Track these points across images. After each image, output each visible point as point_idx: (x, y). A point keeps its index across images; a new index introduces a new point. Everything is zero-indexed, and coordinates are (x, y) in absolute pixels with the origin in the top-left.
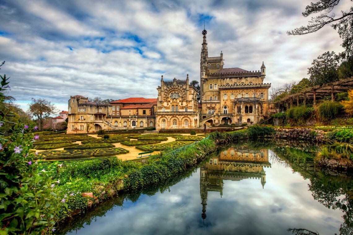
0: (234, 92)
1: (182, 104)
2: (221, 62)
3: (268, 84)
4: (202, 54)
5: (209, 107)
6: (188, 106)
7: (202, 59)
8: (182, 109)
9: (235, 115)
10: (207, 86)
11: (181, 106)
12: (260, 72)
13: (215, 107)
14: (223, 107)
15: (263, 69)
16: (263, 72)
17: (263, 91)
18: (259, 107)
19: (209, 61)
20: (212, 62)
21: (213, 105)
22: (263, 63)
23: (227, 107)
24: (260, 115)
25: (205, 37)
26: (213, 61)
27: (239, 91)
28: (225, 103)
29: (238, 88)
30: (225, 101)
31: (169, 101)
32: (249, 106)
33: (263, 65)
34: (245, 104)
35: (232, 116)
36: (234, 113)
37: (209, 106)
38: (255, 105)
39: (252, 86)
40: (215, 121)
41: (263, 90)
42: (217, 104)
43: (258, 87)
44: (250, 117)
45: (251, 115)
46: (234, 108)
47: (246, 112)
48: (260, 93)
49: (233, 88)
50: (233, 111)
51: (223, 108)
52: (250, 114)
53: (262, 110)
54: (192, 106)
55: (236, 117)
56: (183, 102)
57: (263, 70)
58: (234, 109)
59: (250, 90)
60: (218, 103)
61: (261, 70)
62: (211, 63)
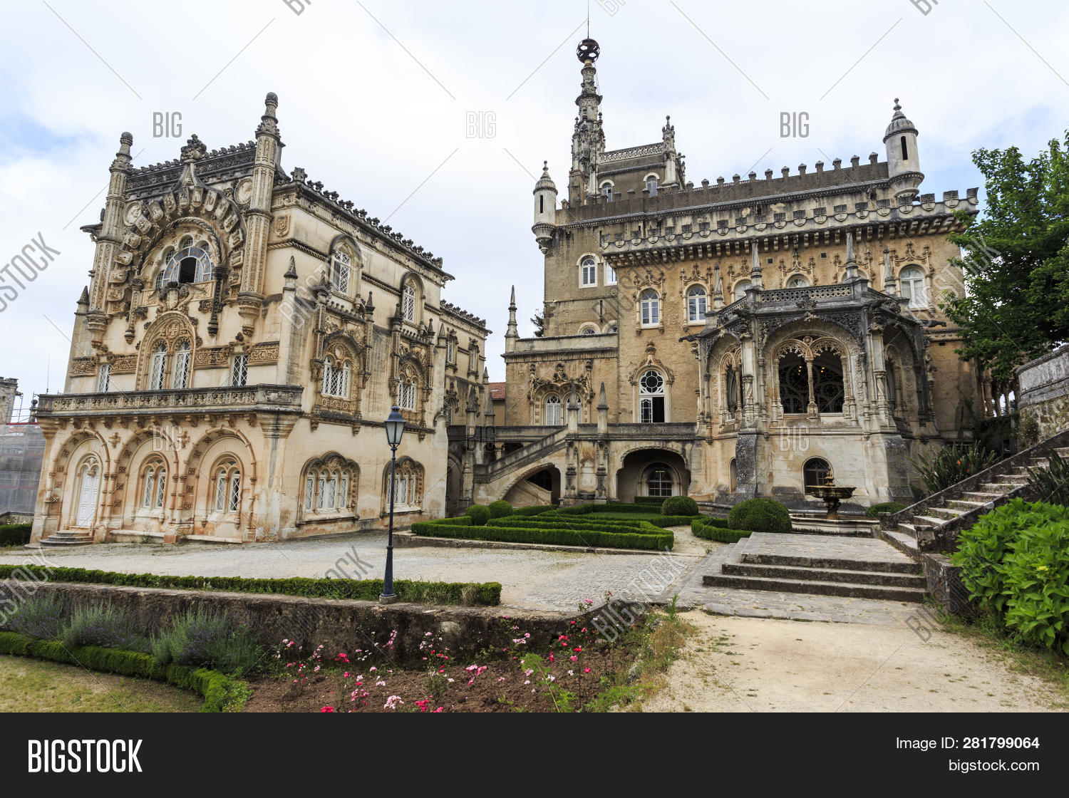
0: (703, 273)
1: (214, 331)
2: (664, 167)
3: (952, 194)
4: (576, 140)
5: (550, 378)
6: (256, 340)
7: (576, 162)
8: (214, 366)
9: (717, 430)
10: (566, 268)
11: (208, 342)
12: (885, 165)
13: (583, 380)
14: (639, 381)
15: (903, 139)
16: (905, 157)
17: (920, 252)
18: (898, 363)
19: (606, 168)
20: (619, 173)
21: (575, 370)
22: (898, 108)
23: (665, 377)
24: (916, 430)
25: (589, 71)
26: (627, 164)
27: (737, 268)
28: (651, 349)
29: (732, 242)
30: (645, 338)
31: (142, 313)
32: (807, 352)
33: (899, 116)
34: (772, 338)
35: (694, 440)
36: (708, 419)
37: (546, 372)
38: (863, 346)
39: (831, 224)
40: (571, 473)
41: (919, 246)
42: (596, 362)
43: (875, 226)
44: (826, 448)
45: (839, 431)
46: (708, 377)
47: (793, 401)
48: (898, 270)
49: (695, 246)
50: (699, 402)
51: (634, 384)
52: (829, 419)
53: (925, 390)
54: (277, 343)
55: (717, 444)
56: (226, 309)
57: (899, 142)
58: (702, 384)
59: (816, 254)
60: (603, 351)
61: (890, 150)
62: (618, 178)
